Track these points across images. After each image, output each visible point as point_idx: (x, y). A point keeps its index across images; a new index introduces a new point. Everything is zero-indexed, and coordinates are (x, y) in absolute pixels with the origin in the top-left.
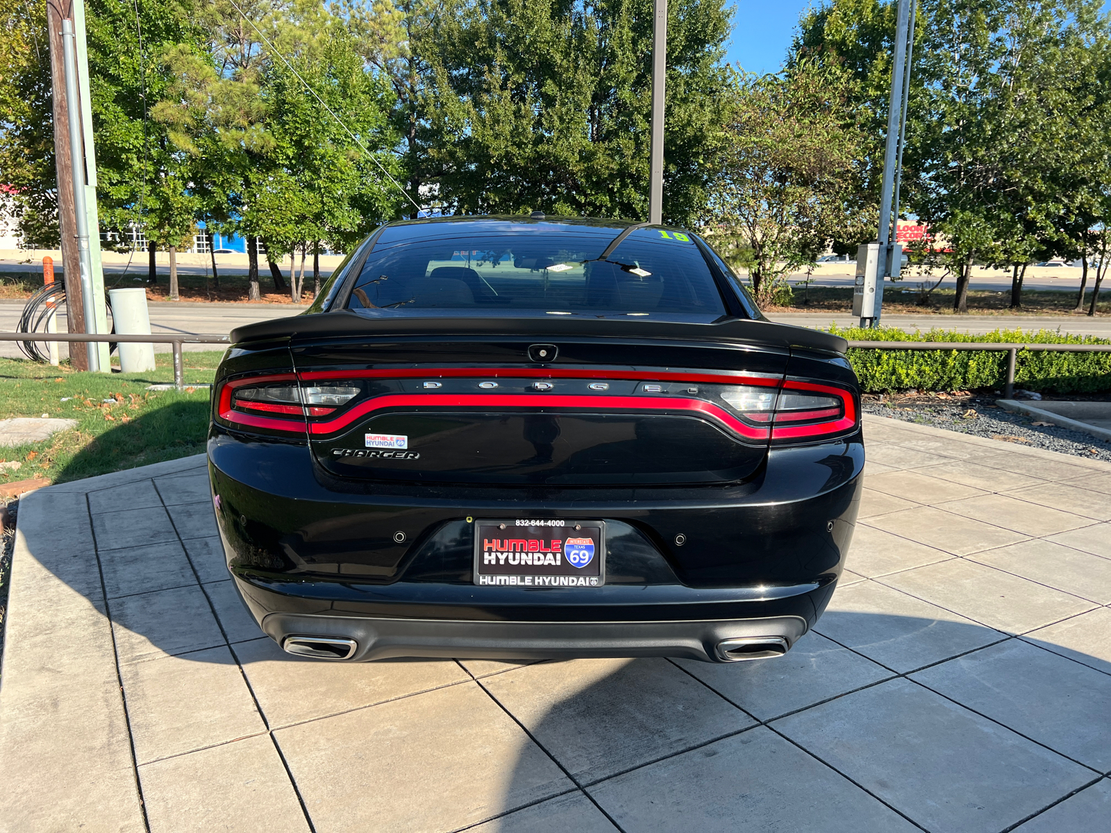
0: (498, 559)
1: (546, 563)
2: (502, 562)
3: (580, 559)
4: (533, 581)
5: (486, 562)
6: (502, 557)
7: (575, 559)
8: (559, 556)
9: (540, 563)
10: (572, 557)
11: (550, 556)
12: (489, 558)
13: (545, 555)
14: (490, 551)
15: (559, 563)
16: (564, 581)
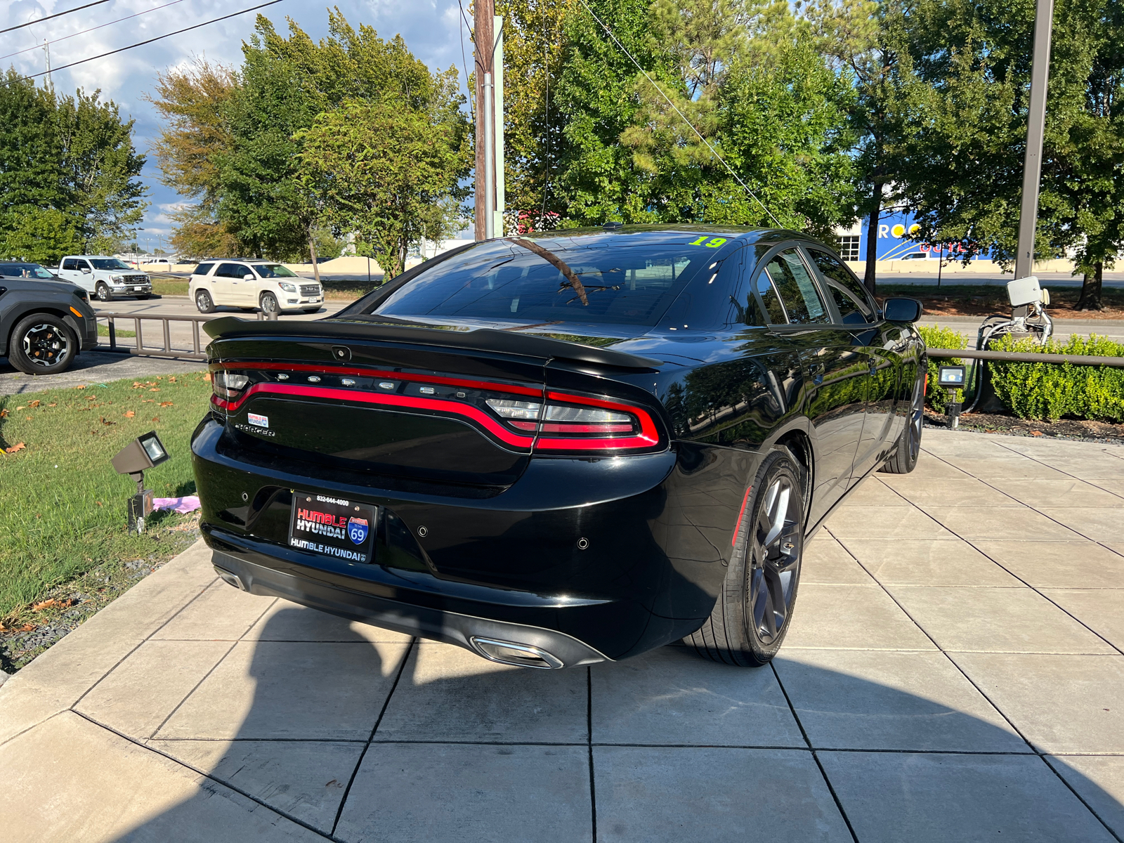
0: (305, 527)
1: (335, 536)
2: (308, 530)
3: (358, 537)
4: (324, 549)
5: (298, 528)
6: (308, 525)
7: (354, 536)
8: (344, 532)
9: (331, 535)
10: (352, 534)
11: (338, 530)
12: (301, 525)
13: (335, 528)
14: (301, 519)
15: (343, 537)
16: (343, 553)
